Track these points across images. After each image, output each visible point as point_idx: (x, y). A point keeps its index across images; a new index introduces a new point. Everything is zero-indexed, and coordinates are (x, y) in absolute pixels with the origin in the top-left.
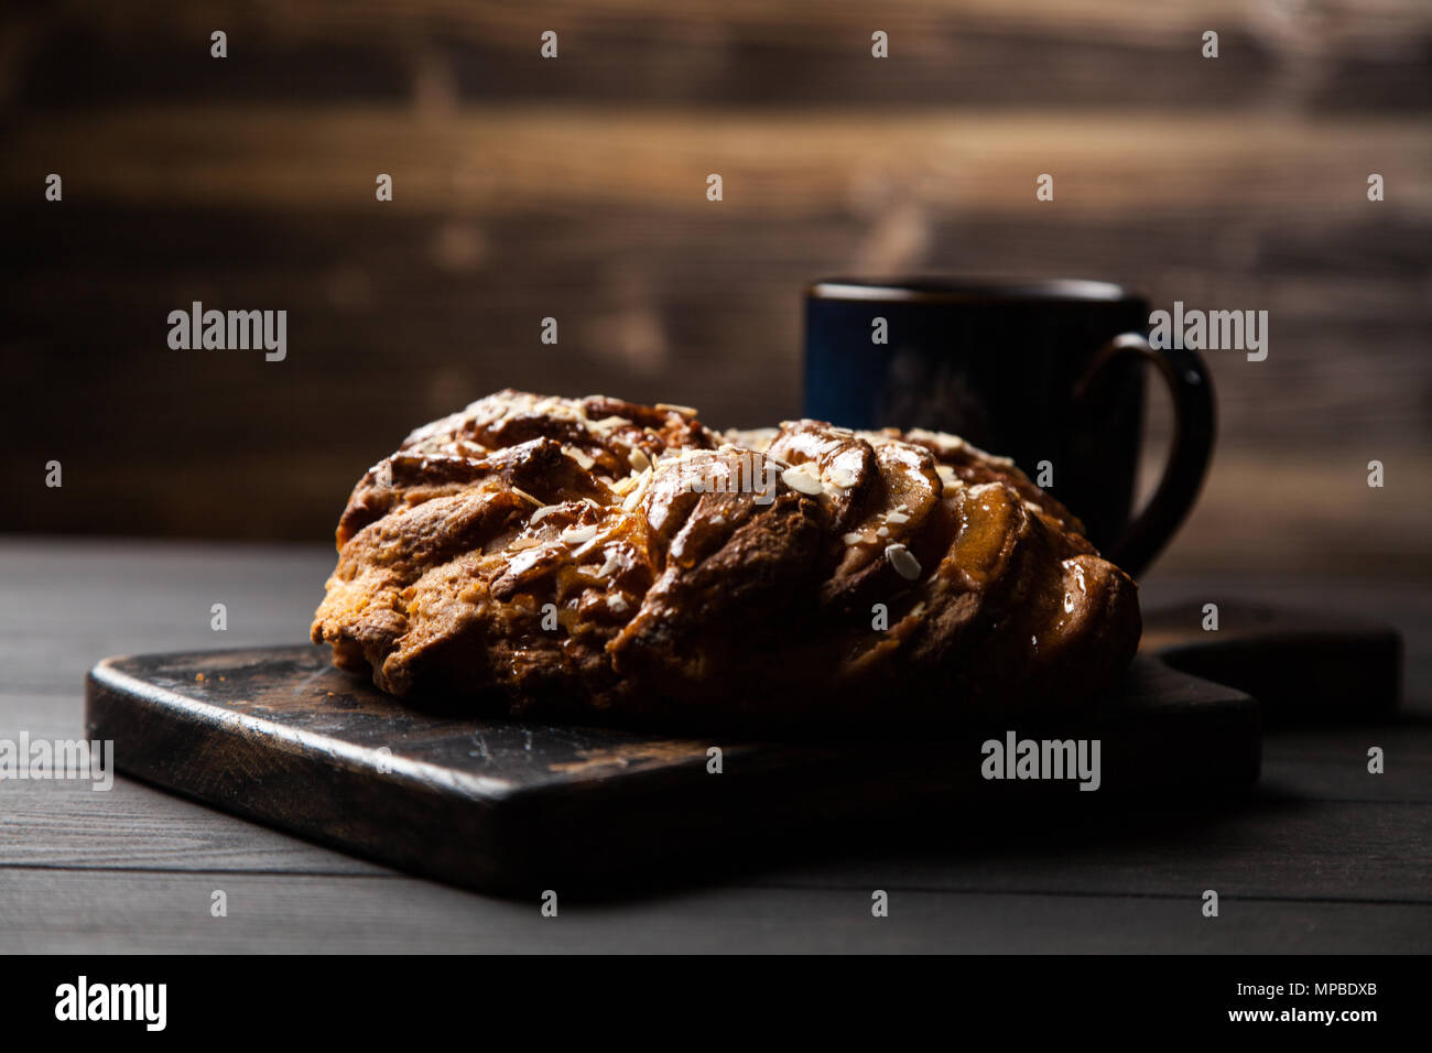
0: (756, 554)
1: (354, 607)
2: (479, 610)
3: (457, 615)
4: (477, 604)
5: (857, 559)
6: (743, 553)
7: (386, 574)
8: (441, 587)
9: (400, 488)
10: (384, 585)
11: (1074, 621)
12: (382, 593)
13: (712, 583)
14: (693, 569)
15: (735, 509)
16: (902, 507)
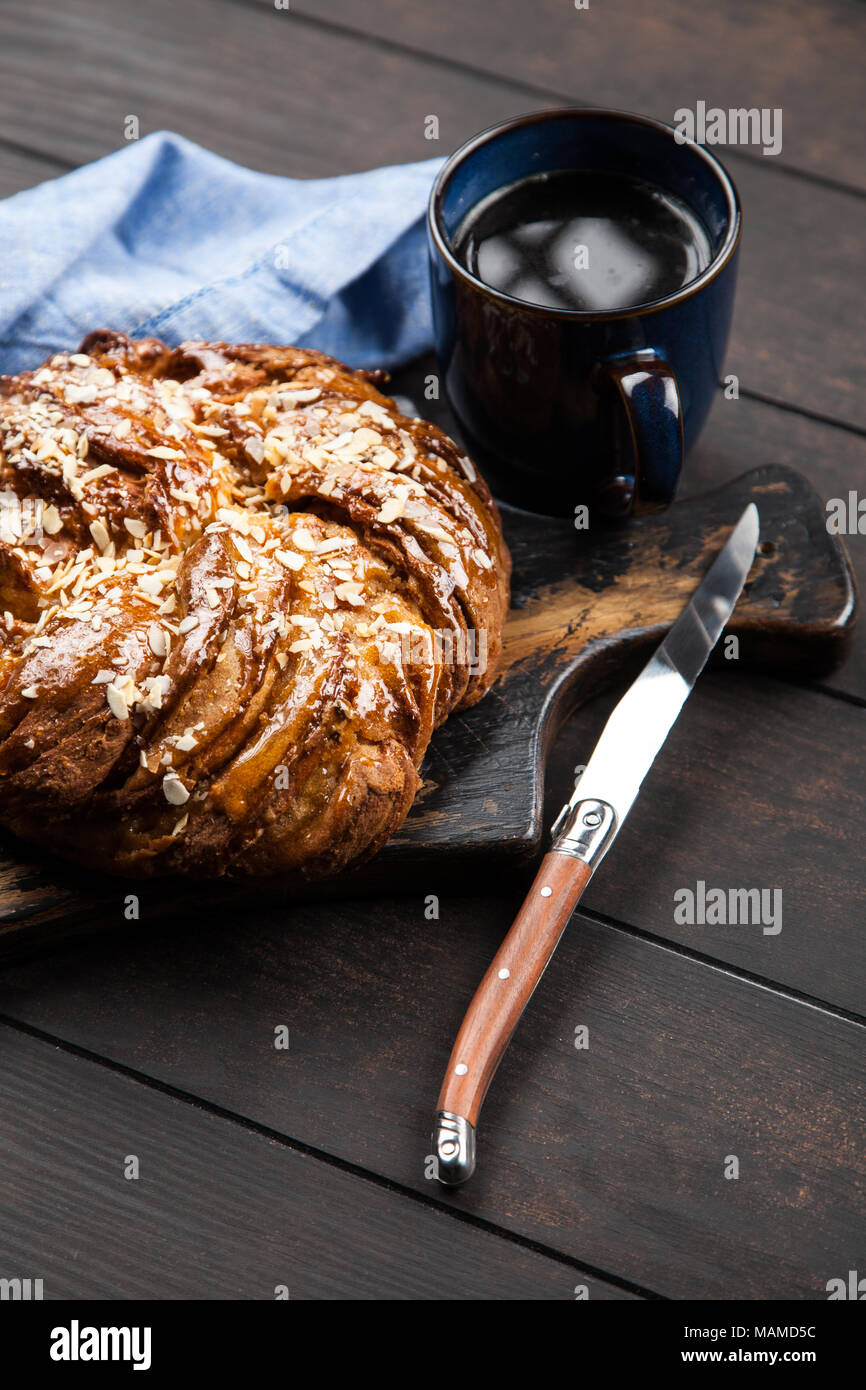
16: (200, 726)
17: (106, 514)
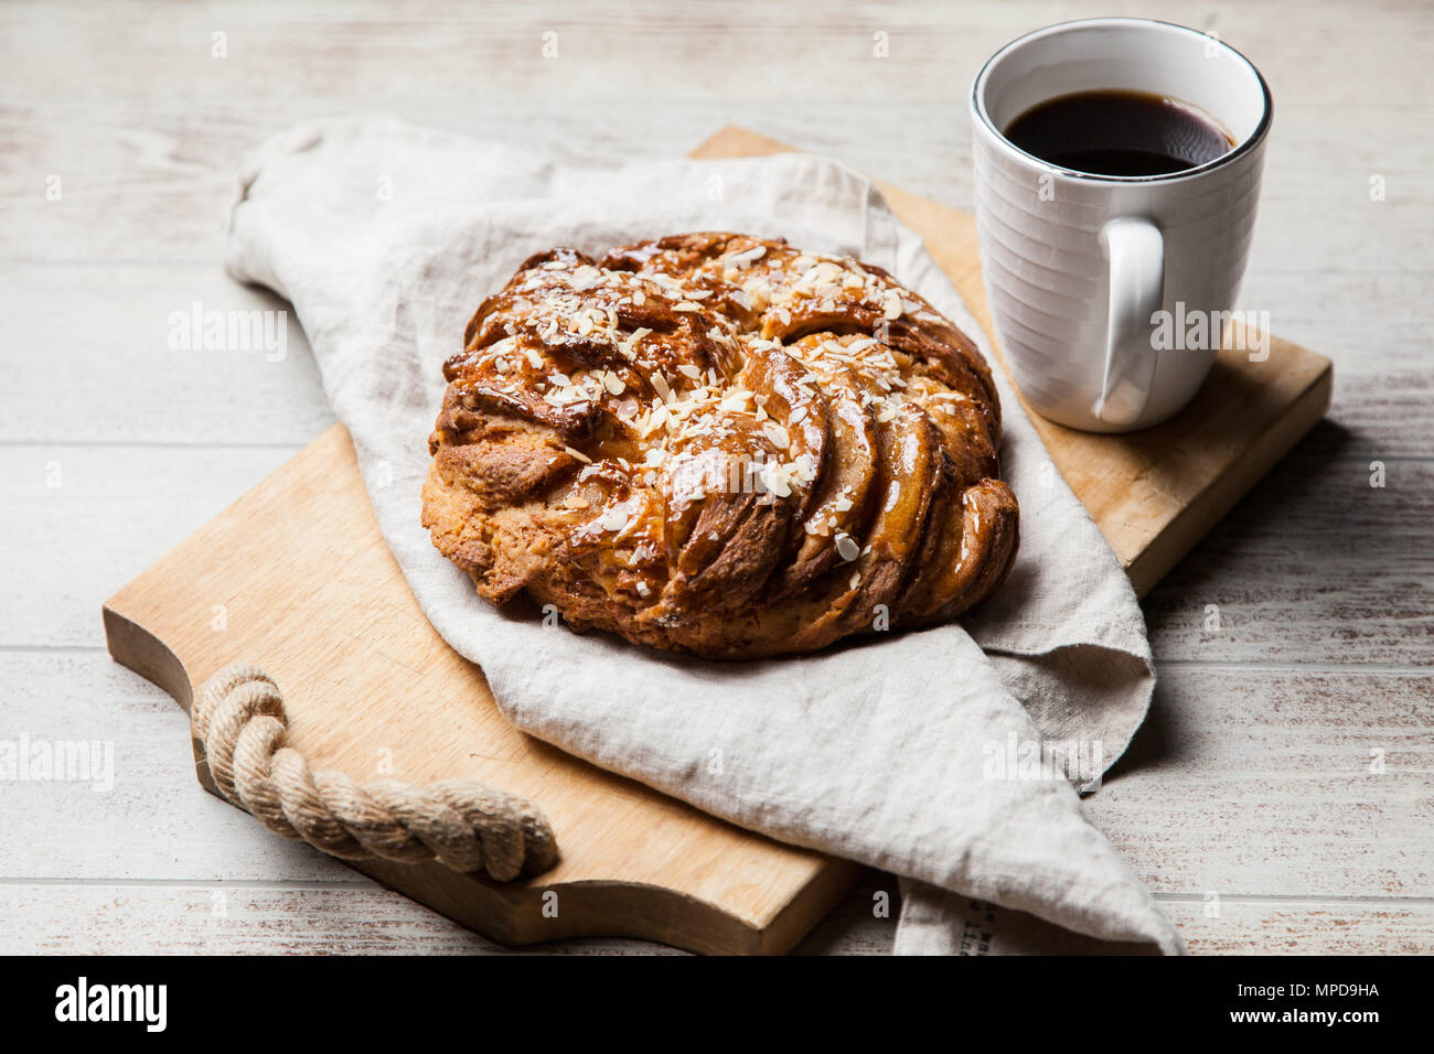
0: (741, 566)
1: (455, 528)
2: (545, 562)
3: (530, 566)
4: (543, 556)
5: (813, 548)
6: (732, 566)
7: (476, 500)
8: (516, 534)
9: (482, 415)
10: (475, 511)
11: (968, 566)
12: (474, 521)
13: (709, 590)
14: (697, 575)
15: (726, 522)
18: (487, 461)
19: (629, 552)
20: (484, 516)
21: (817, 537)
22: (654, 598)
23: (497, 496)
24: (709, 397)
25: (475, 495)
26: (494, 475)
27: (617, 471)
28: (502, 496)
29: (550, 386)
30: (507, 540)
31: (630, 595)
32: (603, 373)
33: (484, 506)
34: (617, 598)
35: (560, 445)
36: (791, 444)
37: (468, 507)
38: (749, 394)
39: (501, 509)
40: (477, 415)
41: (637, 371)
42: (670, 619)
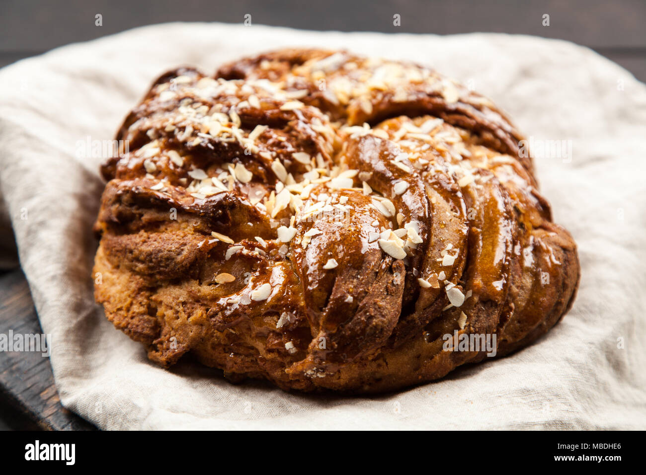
1: (124, 305)
2: (203, 331)
3: (191, 334)
5: (428, 300)
7: (140, 281)
8: (177, 308)
9: (138, 209)
10: (140, 289)
14: (338, 333)
15: (357, 286)
16: (450, 246)
17: (278, 156)
18: (146, 248)
19: (275, 318)
20: (147, 294)
21: (431, 289)
22: (300, 355)
23: (158, 277)
24: (320, 177)
25: (138, 277)
26: (154, 260)
27: (256, 249)
28: (161, 277)
29: (190, 180)
30: (169, 313)
31: (279, 352)
32: (233, 165)
33: (147, 285)
34: (269, 356)
35: (207, 231)
36: (397, 212)
37: (133, 286)
38: (354, 173)
39: (161, 286)
40: (134, 210)
41: (260, 161)
42: (317, 371)
